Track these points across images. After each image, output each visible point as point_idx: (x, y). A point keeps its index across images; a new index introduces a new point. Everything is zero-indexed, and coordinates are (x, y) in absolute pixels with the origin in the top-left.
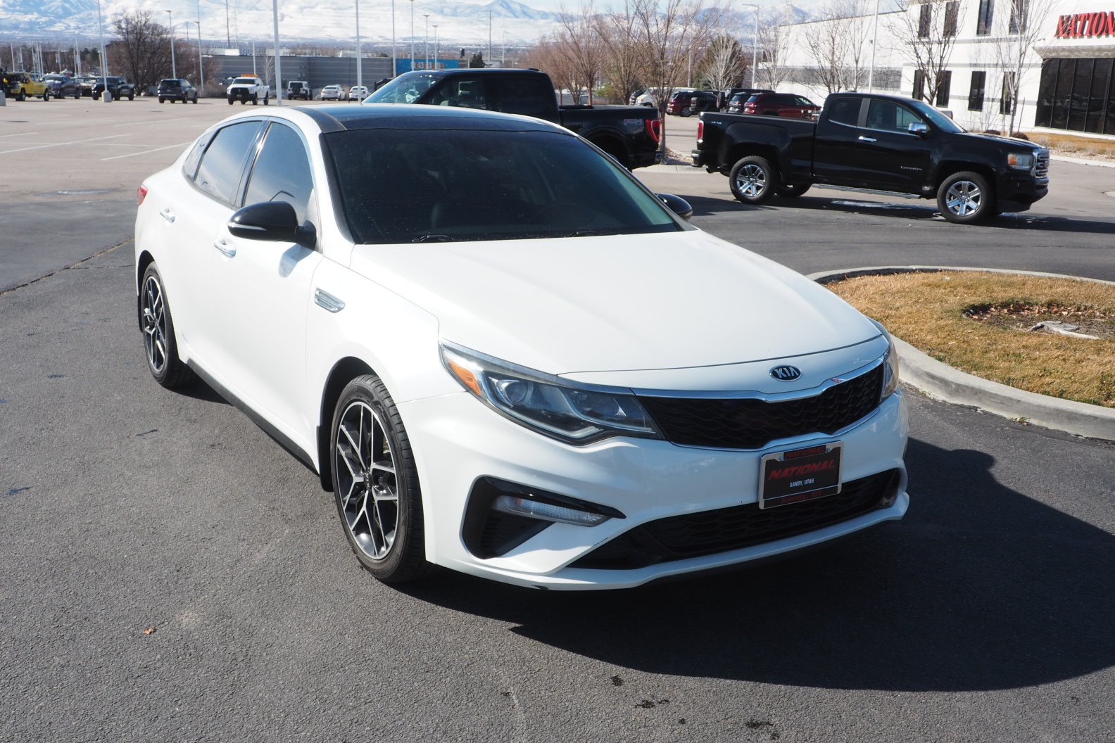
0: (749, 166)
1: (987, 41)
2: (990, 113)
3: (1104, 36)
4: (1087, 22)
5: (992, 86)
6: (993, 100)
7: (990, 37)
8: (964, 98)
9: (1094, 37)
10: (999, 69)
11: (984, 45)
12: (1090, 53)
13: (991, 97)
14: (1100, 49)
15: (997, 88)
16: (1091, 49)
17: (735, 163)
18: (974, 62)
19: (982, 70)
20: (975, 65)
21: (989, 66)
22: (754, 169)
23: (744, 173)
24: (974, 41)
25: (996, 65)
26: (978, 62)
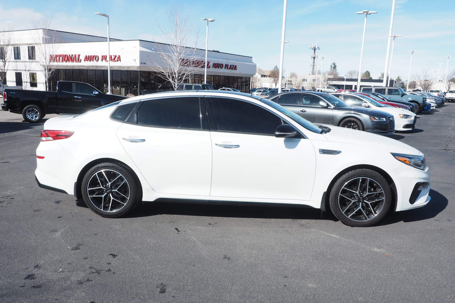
0: (31, 109)
1: (20, 62)
2: (26, 87)
3: (68, 62)
4: (61, 57)
5: (25, 77)
6: (27, 82)
7: (20, 60)
8: (13, 81)
9: (64, 62)
10: (27, 72)
11: (18, 63)
12: (63, 67)
13: (25, 81)
14: (67, 66)
15: (27, 78)
16: (64, 66)
17: (24, 108)
18: (15, 69)
19: (20, 72)
20: (16, 70)
21: (22, 70)
22: (33, 110)
23: (29, 111)
24: (14, 62)
25: (26, 70)
26: (17, 69)
